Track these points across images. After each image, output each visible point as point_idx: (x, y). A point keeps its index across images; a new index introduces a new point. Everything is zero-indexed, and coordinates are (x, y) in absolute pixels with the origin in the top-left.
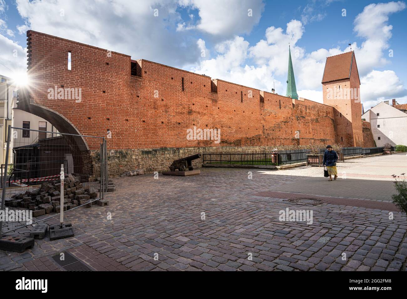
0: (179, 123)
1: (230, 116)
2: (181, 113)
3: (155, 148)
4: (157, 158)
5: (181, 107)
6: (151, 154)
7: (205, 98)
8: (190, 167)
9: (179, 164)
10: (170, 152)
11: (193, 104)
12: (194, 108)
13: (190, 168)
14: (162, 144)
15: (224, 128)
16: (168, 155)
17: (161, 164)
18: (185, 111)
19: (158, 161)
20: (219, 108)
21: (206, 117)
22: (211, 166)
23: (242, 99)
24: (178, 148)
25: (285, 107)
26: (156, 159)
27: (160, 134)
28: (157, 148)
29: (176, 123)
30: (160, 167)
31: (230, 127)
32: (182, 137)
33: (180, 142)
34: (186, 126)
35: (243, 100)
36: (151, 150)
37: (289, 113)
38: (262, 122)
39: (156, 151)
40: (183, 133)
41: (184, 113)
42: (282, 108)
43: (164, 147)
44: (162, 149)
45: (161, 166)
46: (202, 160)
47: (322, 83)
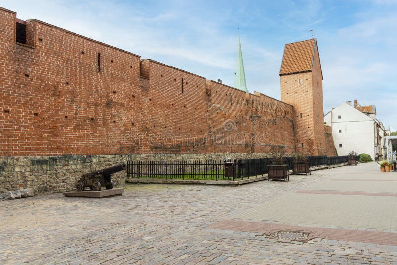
0: (92, 119)
1: (166, 112)
2: (96, 105)
3: (54, 155)
4: (56, 171)
5: (96, 95)
6: (46, 164)
7: (131, 84)
8: (108, 183)
9: (91, 180)
10: (78, 161)
11: (114, 93)
12: (114, 98)
13: (108, 185)
14: (64, 150)
15: (157, 128)
16: (74, 167)
17: (63, 179)
18: (102, 101)
19: (58, 175)
20: (150, 100)
21: (132, 112)
22: (138, 182)
23: (182, 89)
24: (90, 156)
25: (237, 103)
26: (55, 172)
27: (62, 134)
28: (57, 155)
29: (88, 118)
30: (61, 184)
31: (166, 127)
32: (96, 140)
33: (94, 146)
34: (104, 123)
35: (184, 90)
36: (46, 158)
37: (241, 111)
38: (209, 121)
39: (54, 160)
40: (98, 134)
41: (100, 104)
42: (234, 104)
43: (68, 155)
44: (65, 157)
45: (63, 182)
46: (126, 174)
47: (280, 75)
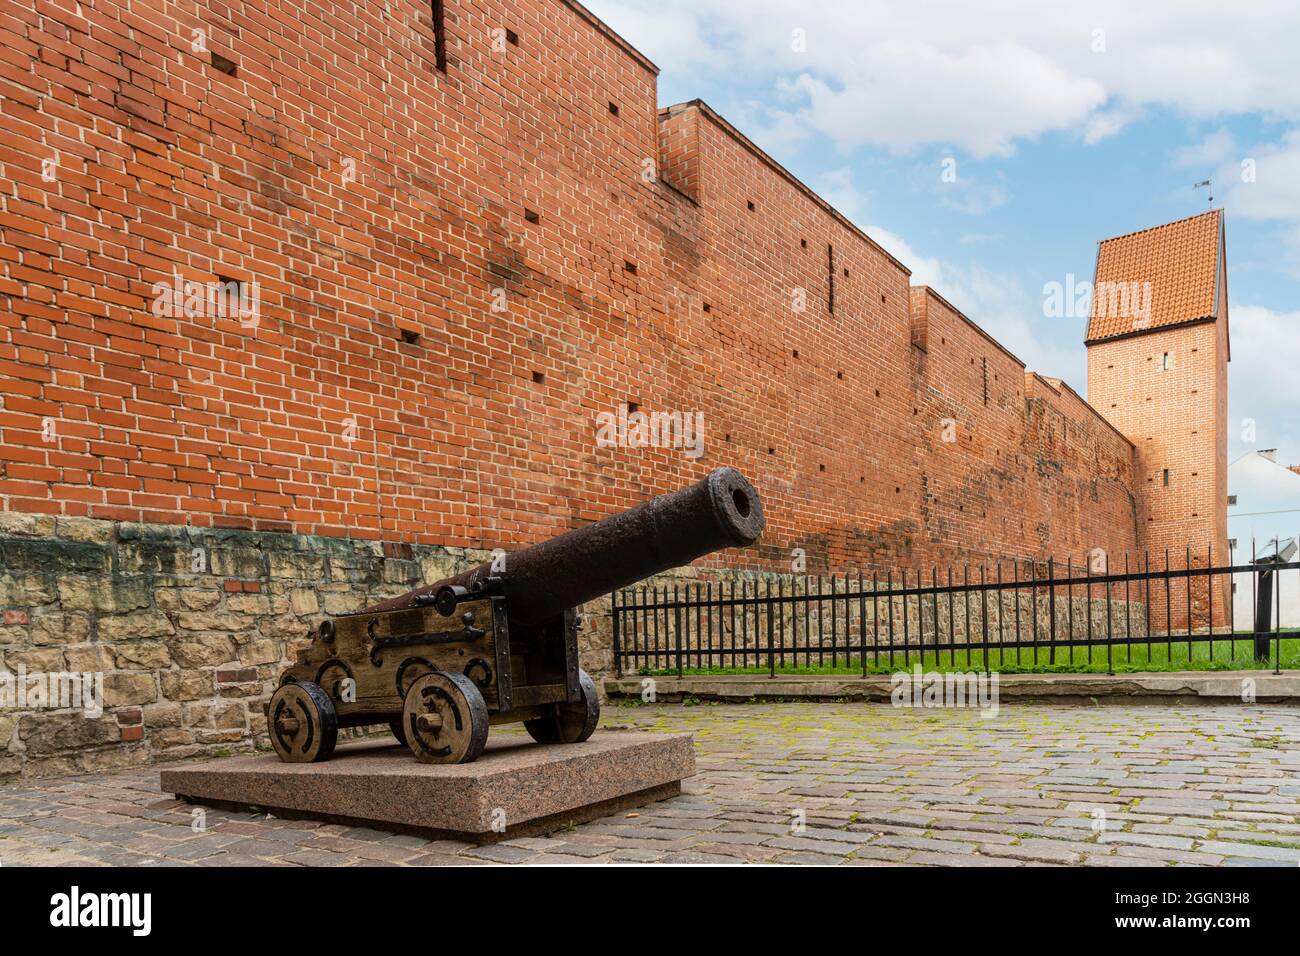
0: (410, 337)
1: (775, 384)
2: (427, 254)
3: (149, 518)
4: (174, 620)
5: (427, 202)
6: (92, 570)
7: (615, 197)
8: (553, 692)
9: (391, 663)
10: (327, 567)
11: (532, 218)
12: (536, 247)
13: (547, 709)
14: (229, 495)
15: (740, 449)
16: (305, 602)
17: (225, 676)
18: (468, 248)
19: (189, 648)
20: (707, 308)
21: (622, 345)
22: (684, 695)
23: (831, 297)
24: (406, 549)
25: (1001, 402)
26: (163, 624)
27: (214, 393)
28: (177, 519)
29: (384, 323)
30: (219, 703)
31: (771, 451)
32: (441, 460)
33: (426, 493)
34: (478, 375)
35: (838, 300)
36: (87, 529)
37: (1012, 435)
38: (920, 453)
39: (159, 551)
40: (445, 426)
41: (452, 259)
42: (993, 402)
43: (262, 527)
44: (239, 542)
45: (227, 692)
46: (608, 656)
